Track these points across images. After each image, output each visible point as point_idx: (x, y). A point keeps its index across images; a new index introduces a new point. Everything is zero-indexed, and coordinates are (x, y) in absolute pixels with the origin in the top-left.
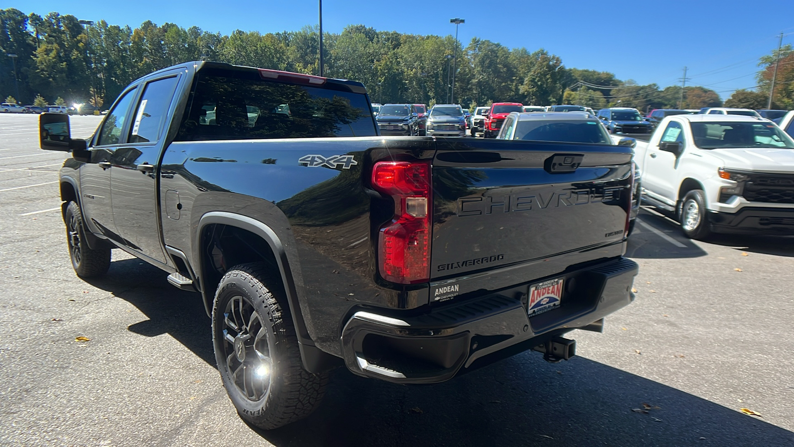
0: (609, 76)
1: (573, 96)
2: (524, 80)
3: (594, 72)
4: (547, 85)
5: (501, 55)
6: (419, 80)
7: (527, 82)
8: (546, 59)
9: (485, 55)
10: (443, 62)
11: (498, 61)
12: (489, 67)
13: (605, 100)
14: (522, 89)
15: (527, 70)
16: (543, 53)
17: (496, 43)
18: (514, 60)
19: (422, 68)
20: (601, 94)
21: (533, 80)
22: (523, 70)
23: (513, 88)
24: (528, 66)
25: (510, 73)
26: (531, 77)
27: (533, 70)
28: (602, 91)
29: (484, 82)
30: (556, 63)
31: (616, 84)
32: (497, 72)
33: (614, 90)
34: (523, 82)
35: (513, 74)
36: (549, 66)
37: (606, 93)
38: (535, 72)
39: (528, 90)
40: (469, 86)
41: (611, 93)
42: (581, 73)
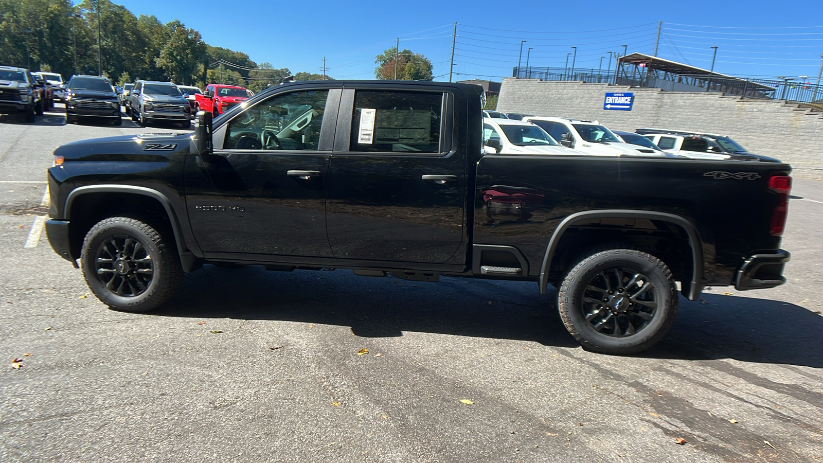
0: (243, 57)
1: (216, 75)
2: (160, 52)
3: (228, 50)
4: (187, 61)
5: (128, 20)
6: (14, 37)
7: (164, 55)
8: (184, 32)
9: (108, 17)
10: (47, 18)
11: (125, 26)
12: (114, 33)
13: (244, 81)
14: (159, 62)
15: (162, 41)
16: (178, 24)
17: (119, 5)
18: (145, 28)
19: (17, 21)
20: (240, 74)
21: (171, 54)
22: (158, 41)
23: (147, 60)
24: (163, 37)
25: (141, 42)
26: (167, 50)
27: (169, 42)
28: (240, 71)
29: (109, 50)
30: (195, 38)
31: (253, 66)
32: (124, 38)
33: (252, 73)
34: (159, 54)
35: (145, 44)
36: (187, 40)
37: (244, 74)
38: (172, 45)
39: (166, 64)
40: (90, 52)
41: (250, 74)
42: (214, 50)
